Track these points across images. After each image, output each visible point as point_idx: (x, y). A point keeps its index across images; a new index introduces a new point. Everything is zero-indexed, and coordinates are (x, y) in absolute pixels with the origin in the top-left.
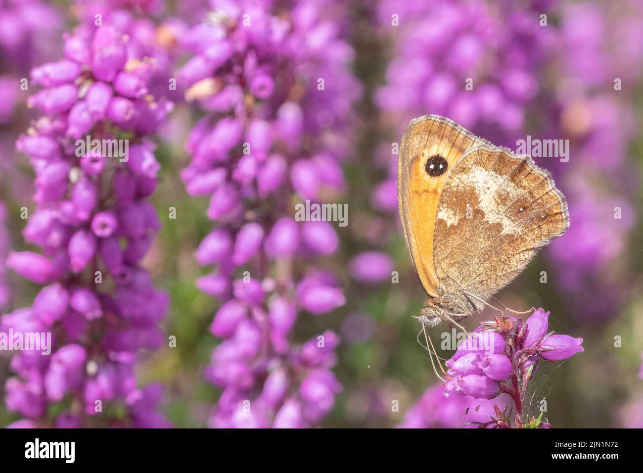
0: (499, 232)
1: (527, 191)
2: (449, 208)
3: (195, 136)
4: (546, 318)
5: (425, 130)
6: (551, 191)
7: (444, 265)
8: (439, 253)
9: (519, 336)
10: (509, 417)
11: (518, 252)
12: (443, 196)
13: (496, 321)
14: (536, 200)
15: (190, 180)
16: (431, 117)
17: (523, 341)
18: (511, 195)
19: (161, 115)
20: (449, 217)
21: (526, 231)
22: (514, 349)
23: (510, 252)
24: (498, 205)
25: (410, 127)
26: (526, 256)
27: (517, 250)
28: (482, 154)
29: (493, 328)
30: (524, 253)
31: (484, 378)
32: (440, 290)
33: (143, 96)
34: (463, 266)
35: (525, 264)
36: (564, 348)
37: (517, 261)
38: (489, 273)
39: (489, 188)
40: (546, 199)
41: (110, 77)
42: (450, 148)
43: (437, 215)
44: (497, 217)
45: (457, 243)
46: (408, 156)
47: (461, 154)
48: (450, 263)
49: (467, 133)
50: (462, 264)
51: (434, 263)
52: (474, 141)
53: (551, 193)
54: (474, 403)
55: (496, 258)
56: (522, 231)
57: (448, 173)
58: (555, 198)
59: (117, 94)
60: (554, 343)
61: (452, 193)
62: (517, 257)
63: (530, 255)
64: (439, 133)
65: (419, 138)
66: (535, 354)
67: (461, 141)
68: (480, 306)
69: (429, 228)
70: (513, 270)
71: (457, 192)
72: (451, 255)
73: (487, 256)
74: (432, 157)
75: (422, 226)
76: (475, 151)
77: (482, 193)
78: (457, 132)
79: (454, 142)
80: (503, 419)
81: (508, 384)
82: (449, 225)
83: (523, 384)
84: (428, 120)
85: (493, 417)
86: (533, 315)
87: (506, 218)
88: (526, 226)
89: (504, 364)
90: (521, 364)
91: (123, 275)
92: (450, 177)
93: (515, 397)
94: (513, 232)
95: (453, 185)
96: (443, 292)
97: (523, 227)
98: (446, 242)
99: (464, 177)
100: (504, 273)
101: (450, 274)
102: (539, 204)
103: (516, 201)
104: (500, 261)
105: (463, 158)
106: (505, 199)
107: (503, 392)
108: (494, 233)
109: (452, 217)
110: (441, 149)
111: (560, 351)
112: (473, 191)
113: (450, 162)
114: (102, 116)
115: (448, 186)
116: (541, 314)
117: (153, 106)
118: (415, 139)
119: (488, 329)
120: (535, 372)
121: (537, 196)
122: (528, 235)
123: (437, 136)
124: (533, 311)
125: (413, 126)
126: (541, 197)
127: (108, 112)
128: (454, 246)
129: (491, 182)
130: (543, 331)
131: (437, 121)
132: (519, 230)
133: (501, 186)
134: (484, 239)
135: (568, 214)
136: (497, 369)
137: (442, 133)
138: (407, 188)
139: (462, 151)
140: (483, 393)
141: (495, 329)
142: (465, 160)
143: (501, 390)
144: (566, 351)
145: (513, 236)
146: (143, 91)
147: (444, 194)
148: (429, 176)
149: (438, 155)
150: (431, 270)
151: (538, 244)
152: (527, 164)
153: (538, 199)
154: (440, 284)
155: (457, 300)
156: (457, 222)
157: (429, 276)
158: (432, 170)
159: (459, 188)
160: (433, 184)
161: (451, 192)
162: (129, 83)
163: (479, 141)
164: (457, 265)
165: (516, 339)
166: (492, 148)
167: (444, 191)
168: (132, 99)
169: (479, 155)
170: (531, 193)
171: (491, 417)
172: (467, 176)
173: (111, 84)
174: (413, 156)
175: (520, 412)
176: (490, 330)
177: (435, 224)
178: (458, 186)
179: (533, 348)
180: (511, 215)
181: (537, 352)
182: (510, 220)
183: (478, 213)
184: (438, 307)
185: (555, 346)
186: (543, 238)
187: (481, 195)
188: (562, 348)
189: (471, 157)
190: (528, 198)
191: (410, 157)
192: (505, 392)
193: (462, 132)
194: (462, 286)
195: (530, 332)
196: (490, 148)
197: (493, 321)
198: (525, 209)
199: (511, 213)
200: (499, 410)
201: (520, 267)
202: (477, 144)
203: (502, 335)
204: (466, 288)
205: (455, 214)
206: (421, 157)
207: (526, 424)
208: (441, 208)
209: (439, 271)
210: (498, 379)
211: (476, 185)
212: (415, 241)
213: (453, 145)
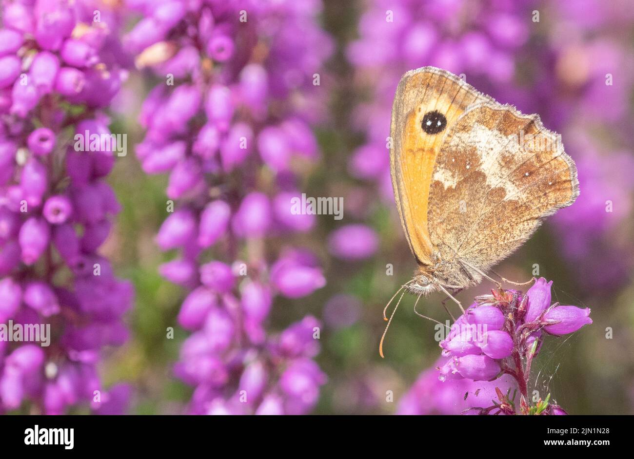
0: (502, 197)
1: (534, 154)
2: (446, 169)
3: (149, 107)
4: (549, 289)
5: (423, 83)
6: (560, 156)
7: (439, 231)
8: (434, 218)
9: (520, 309)
10: (513, 400)
11: (522, 220)
12: (441, 156)
13: (493, 294)
14: (543, 165)
15: (146, 157)
16: (430, 69)
17: (525, 315)
18: (516, 158)
19: (114, 85)
20: (447, 179)
21: (531, 198)
22: (514, 325)
23: (514, 220)
24: (501, 168)
25: (406, 79)
26: (531, 225)
27: (521, 218)
28: (485, 111)
29: (490, 302)
30: (529, 221)
31: (483, 358)
32: (435, 258)
33: (94, 65)
34: (460, 233)
35: (528, 234)
36: (570, 320)
37: (520, 230)
38: (489, 241)
39: (492, 149)
40: (554, 165)
41: (56, 45)
42: (450, 104)
43: (433, 176)
44: (500, 181)
45: (454, 208)
46: (403, 111)
47: (461, 110)
48: (446, 229)
49: (470, 89)
50: (459, 231)
51: (428, 228)
52: (477, 98)
53: (560, 159)
54: (474, 386)
55: (497, 225)
56: (527, 198)
57: (447, 130)
58: (564, 164)
59: (65, 65)
60: (559, 315)
61: (451, 153)
62: (521, 226)
63: (535, 224)
64: (439, 87)
65: (416, 92)
66: (538, 329)
67: (462, 97)
68: (477, 278)
69: (425, 190)
70: (515, 239)
71: (456, 152)
72: (449, 219)
73: (487, 223)
74: (429, 113)
75: (415, 188)
76: (478, 108)
77: (484, 154)
78: (458, 87)
79: (455, 98)
80: (506, 402)
81: (510, 364)
82: (446, 187)
83: (527, 363)
84: (426, 72)
85: (495, 401)
86: (534, 286)
87: (509, 183)
88: (531, 193)
89: (504, 341)
90: (524, 340)
91: (81, 266)
92: (449, 136)
93: (519, 377)
94: (517, 199)
95: (452, 144)
96: (438, 259)
97: (528, 193)
98: (442, 206)
99: (464, 136)
100: (506, 242)
101: (446, 241)
102: (546, 170)
103: (522, 165)
104: (502, 229)
105: (464, 115)
106: (510, 162)
107: (505, 373)
108: (496, 199)
109: (450, 178)
110: (439, 104)
111: (566, 324)
112: (474, 151)
113: (449, 119)
114: (49, 89)
115: (446, 145)
116: (543, 284)
117: (106, 76)
118: (411, 92)
119: (485, 303)
120: (540, 349)
121: (545, 161)
122: (533, 203)
123: (436, 90)
124: (534, 281)
125: (409, 78)
126: (549, 162)
127: (56, 84)
128: (452, 210)
129: (495, 142)
130: (546, 303)
131: (435, 74)
132: (524, 196)
133: (505, 147)
134: (484, 204)
135: (578, 183)
136: (496, 346)
137: (442, 87)
138: (400, 145)
139: (463, 107)
140: (483, 375)
141: (492, 302)
142: (466, 117)
143: (502, 370)
144: (573, 323)
145: (517, 202)
146: (94, 59)
147: (442, 154)
148: (425, 133)
149: (436, 111)
150: (425, 237)
151: (543, 213)
152: (534, 126)
153: (546, 164)
154: (435, 252)
155: (453, 270)
156: (455, 184)
157: (423, 243)
158: (429, 127)
159: (459, 147)
160: (429, 143)
161: (450, 151)
162: (77, 51)
163: (483, 98)
164: (453, 231)
165: (515, 312)
166: (497, 106)
167: (442, 150)
168: (82, 69)
169: (482, 113)
170: (538, 156)
171: (493, 400)
172: (468, 135)
173: (58, 53)
174: (409, 110)
175: (525, 394)
176: (486, 305)
177: (431, 185)
178: (458, 145)
179: (536, 321)
180: (516, 180)
181: (541, 326)
182: (515, 185)
183: (479, 176)
184: (431, 276)
185: (560, 319)
186: (549, 207)
187: (483, 157)
188: (568, 320)
189: (473, 115)
190: (535, 163)
191: (405, 112)
192: (507, 372)
193: (463, 87)
194: (459, 254)
195: (531, 305)
196: (495, 105)
197: (490, 294)
198: (531, 173)
199: (515, 178)
200: (501, 393)
201: (524, 237)
202: (479, 101)
203: (500, 309)
204: (464, 257)
205: (453, 176)
206: (417, 112)
207: (532, 407)
208: (438, 169)
209: (434, 237)
210: (498, 358)
211: (478, 145)
212: (408, 203)
213: (454, 100)
